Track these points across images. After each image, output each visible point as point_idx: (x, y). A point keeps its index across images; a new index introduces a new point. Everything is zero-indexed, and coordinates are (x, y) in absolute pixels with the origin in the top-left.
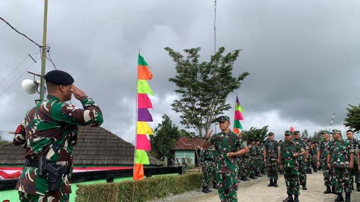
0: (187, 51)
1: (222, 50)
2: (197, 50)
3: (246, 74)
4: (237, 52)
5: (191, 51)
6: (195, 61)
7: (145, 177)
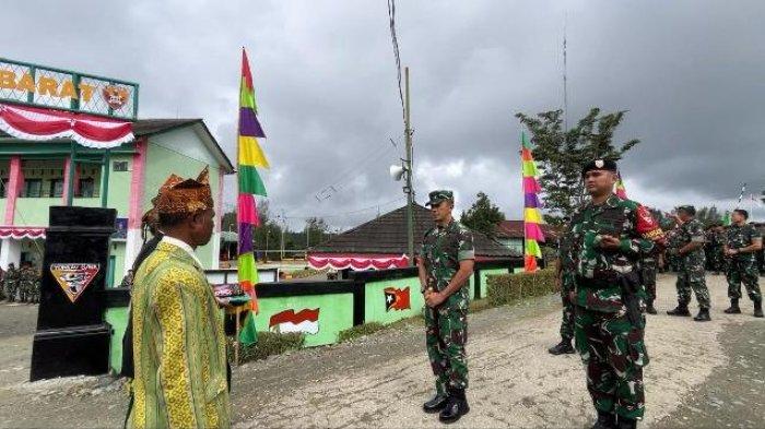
0: (543, 115)
1: (596, 111)
2: (557, 113)
3: (634, 143)
4: (620, 114)
5: (548, 115)
6: (556, 127)
7: (539, 268)
